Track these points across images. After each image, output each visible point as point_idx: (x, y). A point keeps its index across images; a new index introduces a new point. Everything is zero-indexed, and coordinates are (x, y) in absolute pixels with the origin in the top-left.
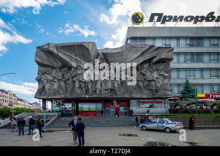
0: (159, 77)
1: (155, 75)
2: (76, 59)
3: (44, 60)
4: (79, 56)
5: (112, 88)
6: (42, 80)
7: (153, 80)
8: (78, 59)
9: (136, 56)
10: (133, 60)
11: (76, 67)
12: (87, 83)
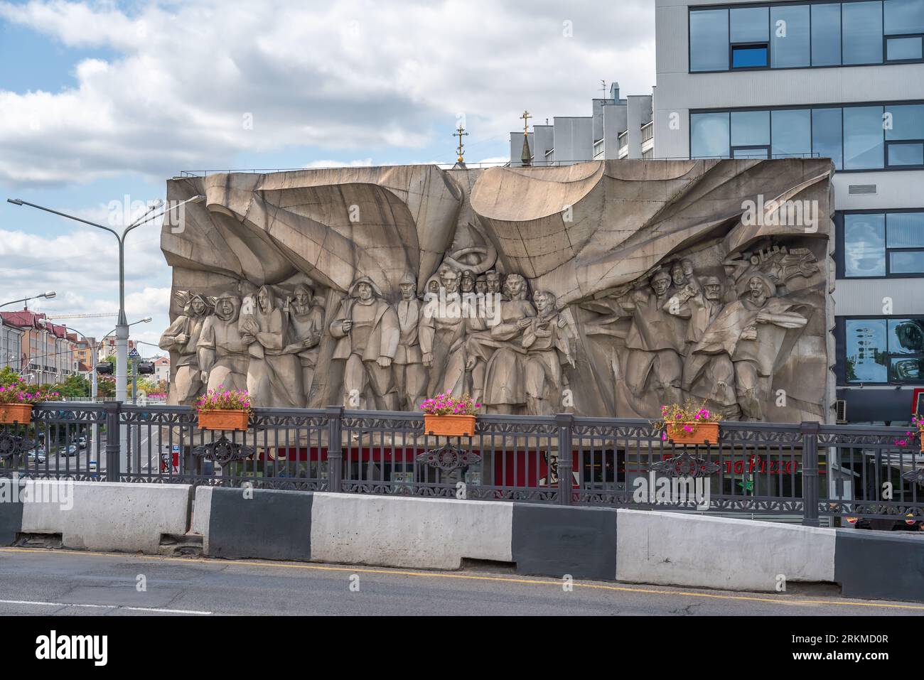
0: (752, 334)
1: (733, 322)
2: (352, 245)
3: (203, 240)
4: (367, 226)
5: (520, 400)
6: (190, 347)
7: (723, 352)
8: (360, 238)
9: (639, 225)
10: (619, 246)
11: (351, 290)
12: (402, 368)
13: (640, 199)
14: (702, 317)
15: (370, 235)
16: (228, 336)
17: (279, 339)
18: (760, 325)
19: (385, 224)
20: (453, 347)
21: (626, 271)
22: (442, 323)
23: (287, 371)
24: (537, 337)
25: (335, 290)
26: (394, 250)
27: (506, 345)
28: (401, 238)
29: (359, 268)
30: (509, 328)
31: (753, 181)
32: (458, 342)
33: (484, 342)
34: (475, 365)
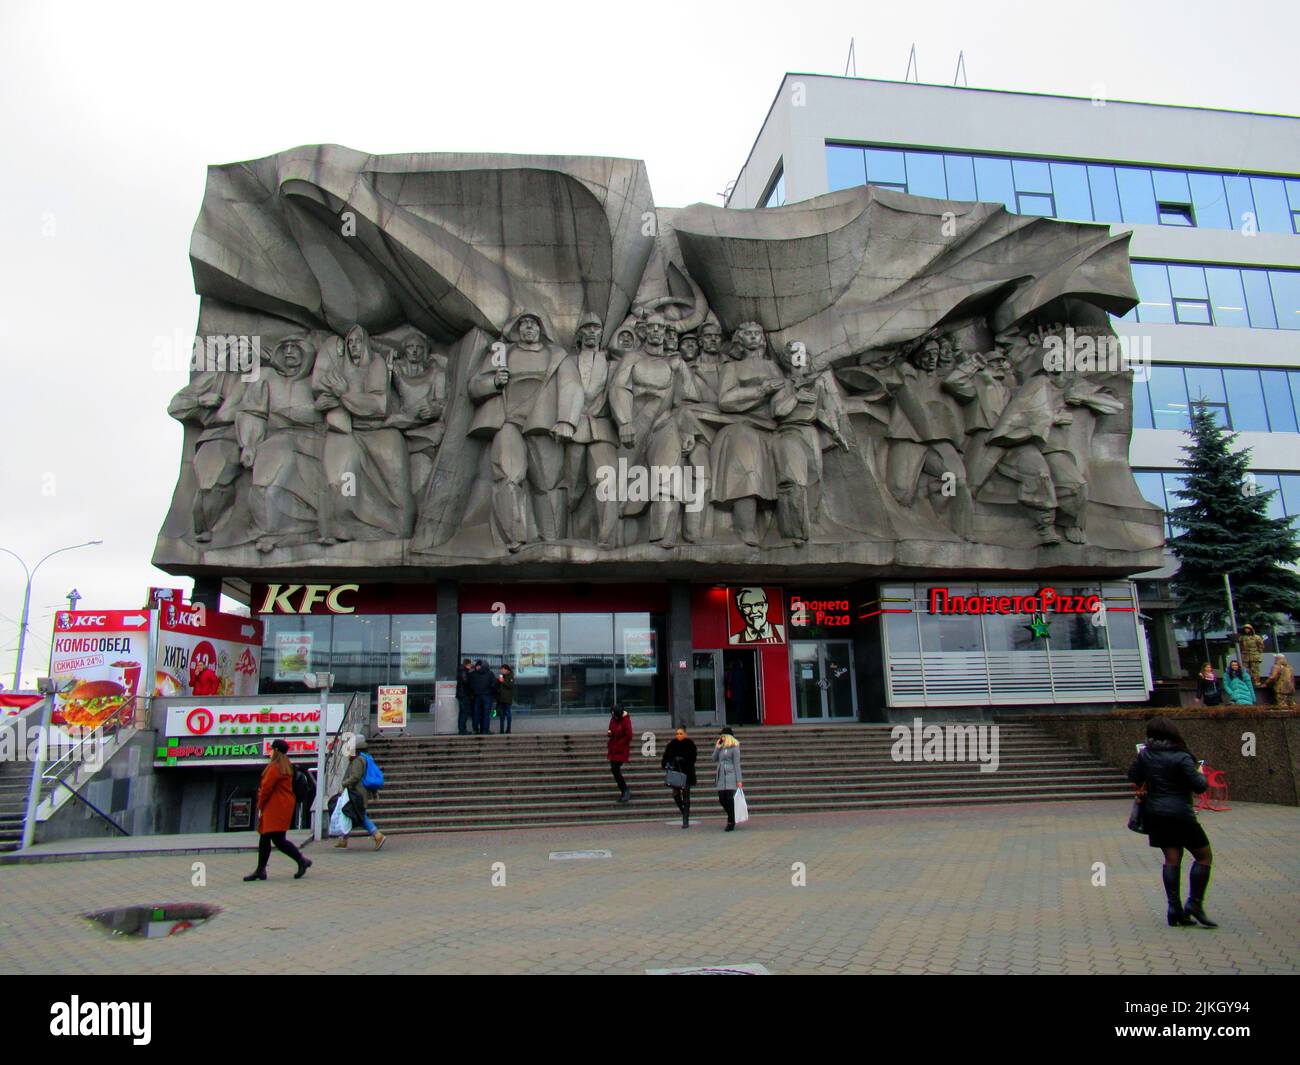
0: (1066, 417)
2: (505, 273)
3: (259, 259)
4: (528, 248)
5: (769, 495)
6: (224, 414)
7: (1034, 441)
8: (516, 266)
9: (911, 273)
10: (887, 297)
11: (507, 329)
12: (581, 449)
13: (913, 238)
14: (994, 397)
15: (531, 262)
16: (293, 399)
17: (382, 402)
18: (1071, 406)
19: (560, 244)
20: (658, 422)
21: (907, 324)
22: (645, 385)
23: (389, 452)
24: (799, 402)
25: (480, 328)
26: (565, 287)
27: (741, 418)
28: (580, 266)
29: (517, 301)
30: (751, 392)
31: (1021, 247)
32: (665, 416)
33: (706, 416)
34: (694, 448)
